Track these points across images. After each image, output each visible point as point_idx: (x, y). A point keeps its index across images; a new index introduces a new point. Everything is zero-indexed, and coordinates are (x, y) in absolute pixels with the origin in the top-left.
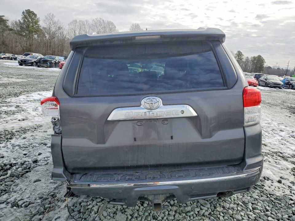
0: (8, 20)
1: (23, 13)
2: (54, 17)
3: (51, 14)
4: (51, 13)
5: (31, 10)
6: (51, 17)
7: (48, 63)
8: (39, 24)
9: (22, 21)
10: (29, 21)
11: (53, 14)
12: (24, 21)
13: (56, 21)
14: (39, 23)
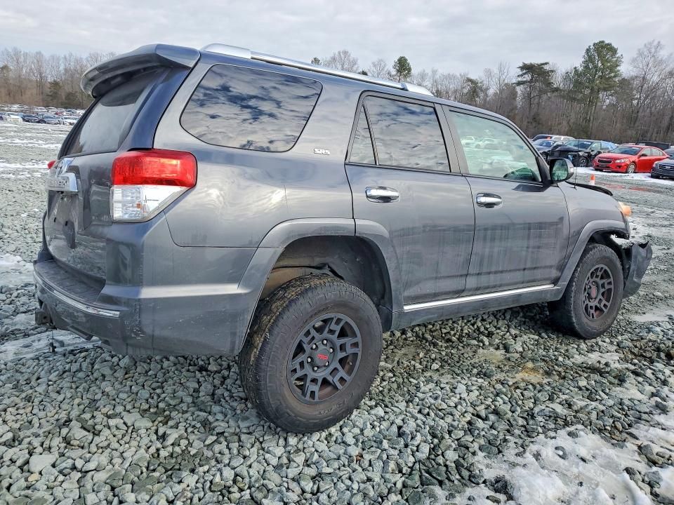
0: (552, 71)
1: (588, 50)
2: (661, 48)
3: (656, 43)
4: (654, 41)
5: (607, 42)
6: (653, 50)
7: (569, 156)
8: (619, 71)
9: (580, 69)
10: (596, 67)
11: (659, 42)
12: (587, 67)
13: (664, 59)
14: (618, 68)
